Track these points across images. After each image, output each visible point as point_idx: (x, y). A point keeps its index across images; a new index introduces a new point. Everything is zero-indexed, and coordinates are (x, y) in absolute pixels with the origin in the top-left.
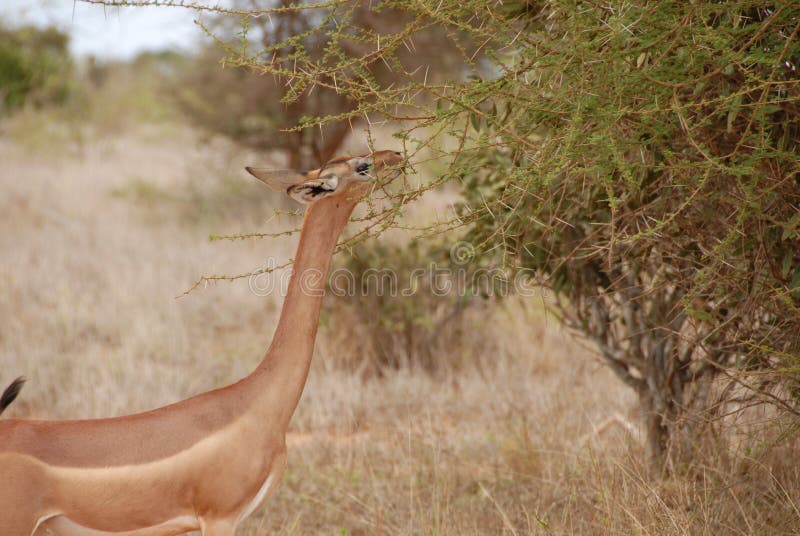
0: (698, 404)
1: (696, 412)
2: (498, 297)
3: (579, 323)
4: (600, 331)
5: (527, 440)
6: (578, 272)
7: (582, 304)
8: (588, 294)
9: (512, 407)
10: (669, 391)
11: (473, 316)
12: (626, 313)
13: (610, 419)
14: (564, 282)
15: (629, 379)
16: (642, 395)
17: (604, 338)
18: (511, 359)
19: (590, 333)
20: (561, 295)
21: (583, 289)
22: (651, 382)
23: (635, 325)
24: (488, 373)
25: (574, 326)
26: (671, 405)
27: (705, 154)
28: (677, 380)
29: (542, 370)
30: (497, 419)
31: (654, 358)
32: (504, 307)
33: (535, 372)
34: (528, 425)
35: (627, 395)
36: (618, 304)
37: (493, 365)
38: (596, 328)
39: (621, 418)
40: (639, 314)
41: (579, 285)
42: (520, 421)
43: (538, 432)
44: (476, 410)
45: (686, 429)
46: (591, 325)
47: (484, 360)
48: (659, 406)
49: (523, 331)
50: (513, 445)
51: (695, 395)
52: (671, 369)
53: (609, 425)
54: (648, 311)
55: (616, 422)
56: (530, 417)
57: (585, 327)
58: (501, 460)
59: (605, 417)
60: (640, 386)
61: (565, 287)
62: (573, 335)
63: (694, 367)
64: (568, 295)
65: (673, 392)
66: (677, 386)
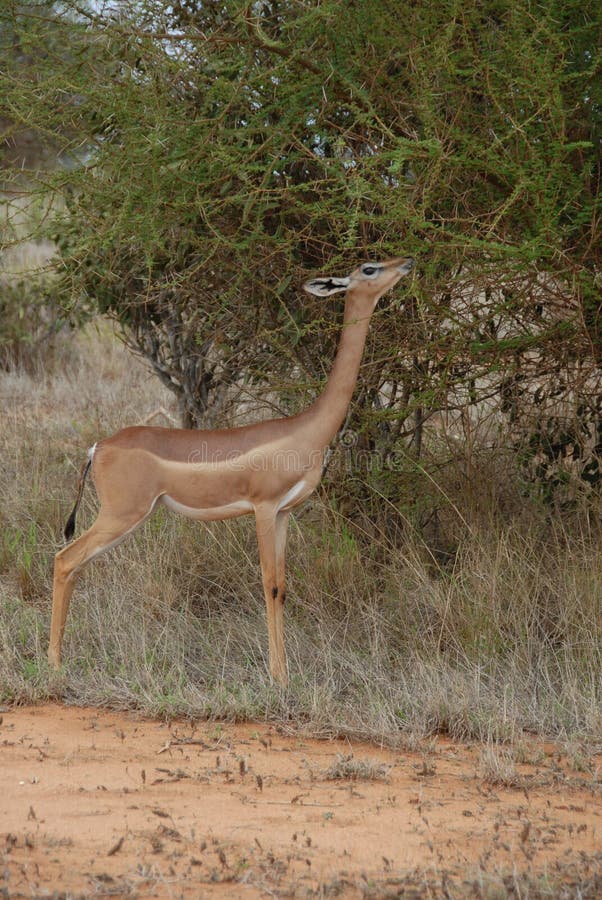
0: (218, 404)
1: (216, 409)
2: (81, 324)
3: (137, 345)
4: (152, 351)
5: (99, 426)
6: (137, 309)
7: (140, 332)
8: (144, 326)
9: (89, 402)
10: (198, 394)
11: (63, 336)
12: (170, 339)
13: (157, 411)
14: (127, 317)
15: (171, 386)
16: (179, 397)
17: (154, 357)
18: (88, 368)
19: (145, 353)
20: (126, 327)
21: (141, 322)
22: (185, 388)
23: (177, 348)
24: (72, 377)
25: (134, 347)
26: (199, 403)
27: (216, 233)
28: (203, 386)
29: (110, 376)
30: (78, 410)
31: (189, 371)
32: (84, 332)
33: (105, 376)
34: (100, 414)
35: (169, 395)
36: (164, 333)
37: (76, 371)
38: (149, 349)
39: (163, 411)
40: (179, 340)
41: (138, 319)
42: (94, 411)
43: (106, 420)
44: (63, 402)
45: (209, 422)
46: (146, 347)
47: (69, 367)
48: (191, 405)
49: (97, 348)
50: (89, 429)
51: (216, 398)
52: (200, 379)
53: (156, 416)
54: (185, 339)
55: (160, 413)
56: (101, 409)
57: (142, 348)
58: (81, 439)
59: (153, 410)
60: (179, 390)
61: (129, 320)
62: (132, 353)
63: (216, 378)
64: (130, 326)
65: (201, 396)
66: (204, 391)
